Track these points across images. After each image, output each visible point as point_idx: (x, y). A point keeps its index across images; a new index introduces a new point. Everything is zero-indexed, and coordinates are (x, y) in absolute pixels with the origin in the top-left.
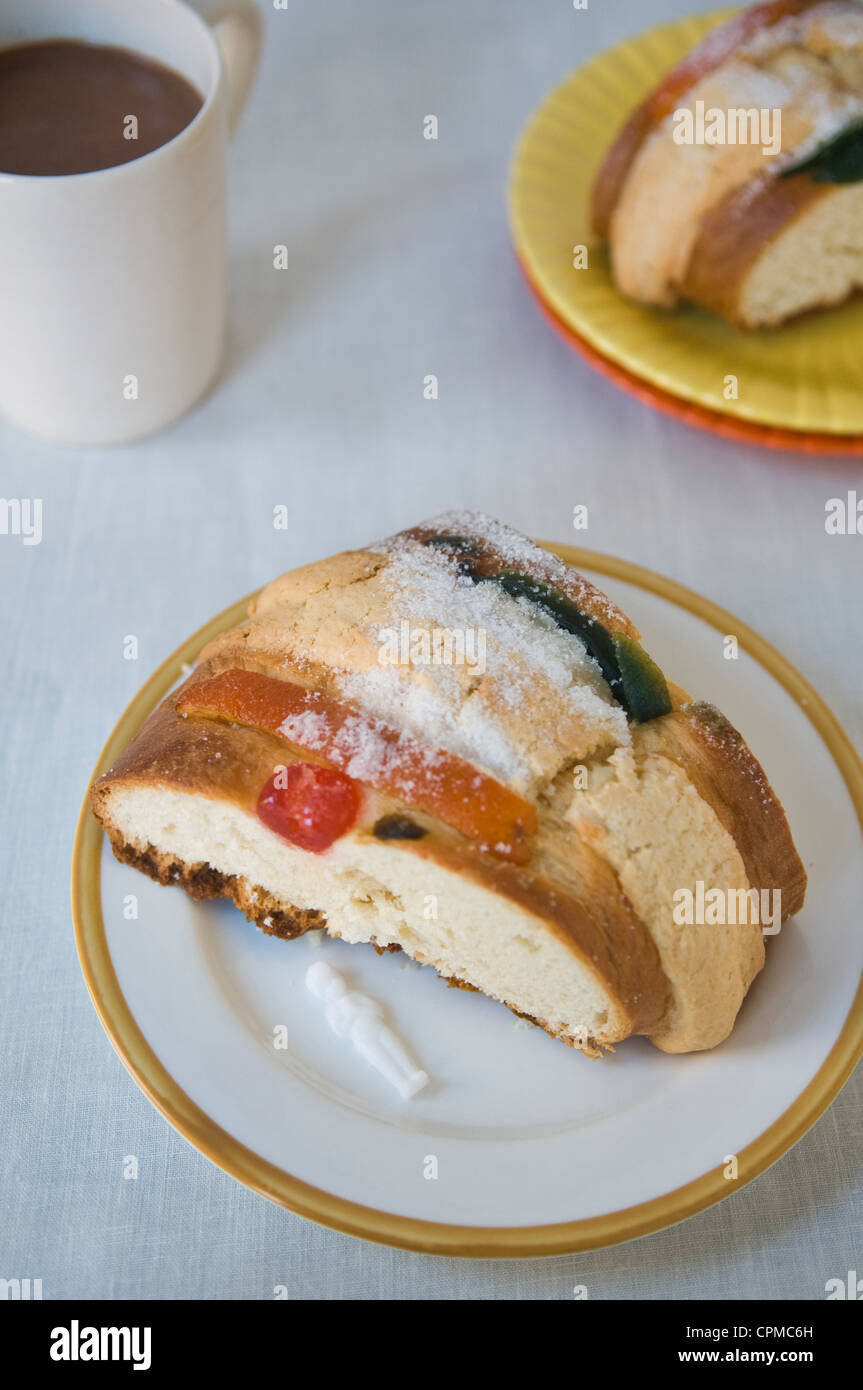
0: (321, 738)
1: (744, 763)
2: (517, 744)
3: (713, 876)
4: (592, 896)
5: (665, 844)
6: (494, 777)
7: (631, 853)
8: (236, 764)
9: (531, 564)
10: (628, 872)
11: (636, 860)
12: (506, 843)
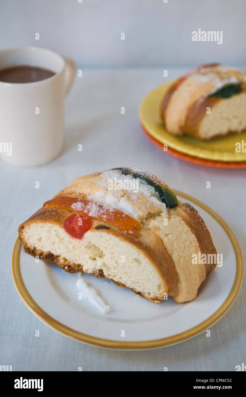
0: (82, 208)
1: (198, 218)
2: (135, 208)
3: (190, 244)
4: (156, 246)
5: (176, 234)
6: (129, 215)
7: (167, 235)
8: (59, 215)
9: (140, 172)
10: (165, 240)
11: (168, 237)
12: (131, 231)
